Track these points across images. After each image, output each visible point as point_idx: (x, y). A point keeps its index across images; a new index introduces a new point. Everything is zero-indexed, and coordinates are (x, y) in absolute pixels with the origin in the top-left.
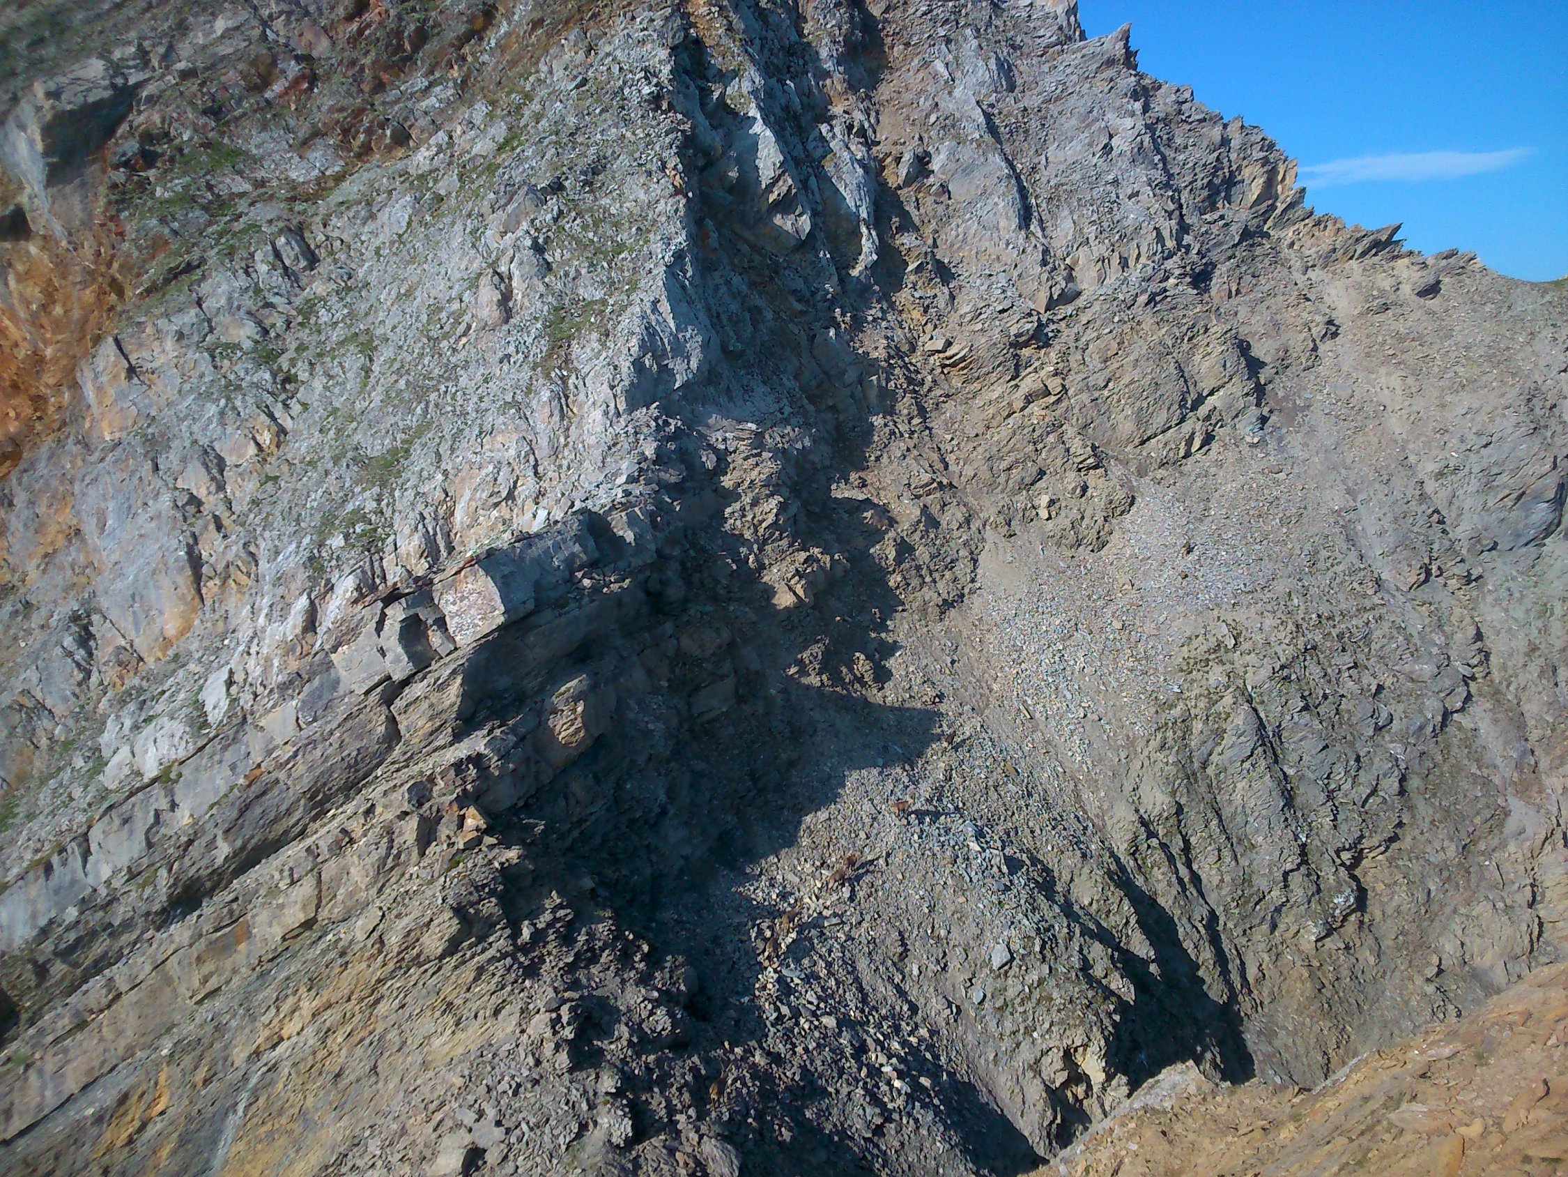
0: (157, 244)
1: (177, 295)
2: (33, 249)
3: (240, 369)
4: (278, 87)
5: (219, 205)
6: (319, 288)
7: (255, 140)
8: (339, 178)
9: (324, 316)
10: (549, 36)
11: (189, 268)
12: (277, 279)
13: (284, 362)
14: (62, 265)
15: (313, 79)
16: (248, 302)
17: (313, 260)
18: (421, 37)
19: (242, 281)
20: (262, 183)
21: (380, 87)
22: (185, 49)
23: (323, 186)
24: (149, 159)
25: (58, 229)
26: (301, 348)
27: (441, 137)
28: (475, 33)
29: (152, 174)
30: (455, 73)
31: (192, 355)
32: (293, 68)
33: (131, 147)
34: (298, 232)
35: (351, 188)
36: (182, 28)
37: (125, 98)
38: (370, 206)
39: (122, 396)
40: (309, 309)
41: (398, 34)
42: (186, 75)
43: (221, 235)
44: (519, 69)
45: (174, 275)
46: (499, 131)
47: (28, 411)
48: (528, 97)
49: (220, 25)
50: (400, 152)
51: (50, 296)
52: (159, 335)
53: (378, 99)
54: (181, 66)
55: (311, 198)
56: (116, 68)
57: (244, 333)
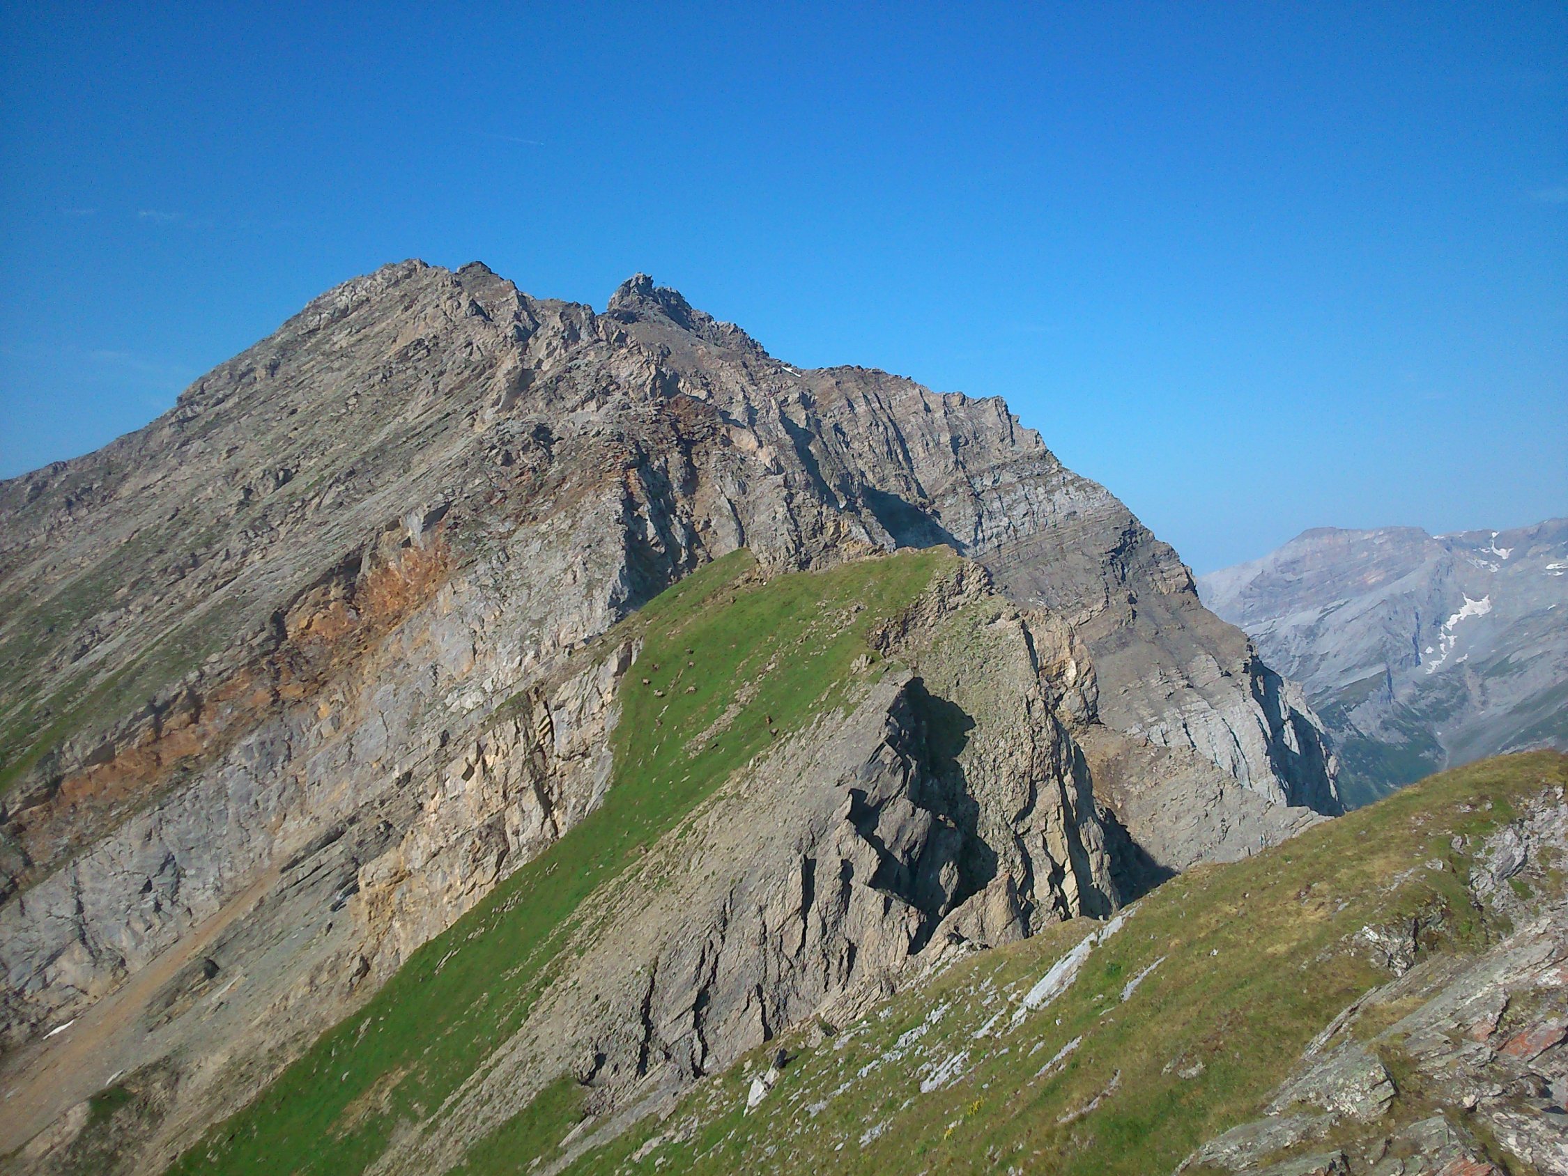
0: (462, 554)
1: (469, 570)
2: (411, 551)
3: (491, 593)
4: (495, 501)
5: (478, 541)
6: (511, 568)
7: (488, 519)
8: (514, 531)
9: (514, 577)
10: (584, 489)
11: (473, 561)
12: (499, 565)
13: (502, 590)
14: (421, 556)
15: (506, 498)
16: (490, 572)
17: (508, 559)
18: (542, 485)
19: (489, 566)
20: (490, 533)
21: (528, 502)
22: (466, 489)
23: (511, 533)
24: (456, 525)
25: (422, 545)
26: (507, 587)
27: (549, 521)
28: (559, 485)
29: (457, 530)
30: (552, 497)
31: (474, 588)
32: (500, 495)
33: (451, 521)
34: (504, 550)
35: (519, 535)
36: (465, 482)
37: (448, 505)
38: (526, 542)
39: (452, 600)
40: (509, 574)
41: (535, 485)
42: (466, 498)
43: (481, 550)
44: (574, 499)
45: (468, 563)
46: (569, 522)
47: (402, 602)
48: (578, 511)
49: (477, 482)
50: (534, 523)
51: (415, 564)
52: (464, 582)
53: (527, 505)
54: (465, 495)
55: (507, 538)
56: (446, 496)
57: (490, 582)
